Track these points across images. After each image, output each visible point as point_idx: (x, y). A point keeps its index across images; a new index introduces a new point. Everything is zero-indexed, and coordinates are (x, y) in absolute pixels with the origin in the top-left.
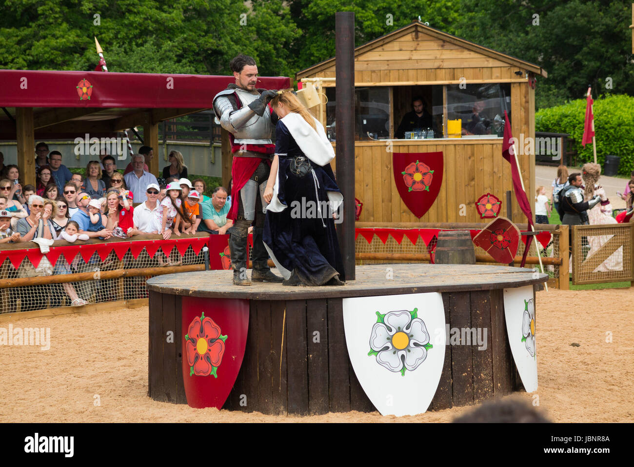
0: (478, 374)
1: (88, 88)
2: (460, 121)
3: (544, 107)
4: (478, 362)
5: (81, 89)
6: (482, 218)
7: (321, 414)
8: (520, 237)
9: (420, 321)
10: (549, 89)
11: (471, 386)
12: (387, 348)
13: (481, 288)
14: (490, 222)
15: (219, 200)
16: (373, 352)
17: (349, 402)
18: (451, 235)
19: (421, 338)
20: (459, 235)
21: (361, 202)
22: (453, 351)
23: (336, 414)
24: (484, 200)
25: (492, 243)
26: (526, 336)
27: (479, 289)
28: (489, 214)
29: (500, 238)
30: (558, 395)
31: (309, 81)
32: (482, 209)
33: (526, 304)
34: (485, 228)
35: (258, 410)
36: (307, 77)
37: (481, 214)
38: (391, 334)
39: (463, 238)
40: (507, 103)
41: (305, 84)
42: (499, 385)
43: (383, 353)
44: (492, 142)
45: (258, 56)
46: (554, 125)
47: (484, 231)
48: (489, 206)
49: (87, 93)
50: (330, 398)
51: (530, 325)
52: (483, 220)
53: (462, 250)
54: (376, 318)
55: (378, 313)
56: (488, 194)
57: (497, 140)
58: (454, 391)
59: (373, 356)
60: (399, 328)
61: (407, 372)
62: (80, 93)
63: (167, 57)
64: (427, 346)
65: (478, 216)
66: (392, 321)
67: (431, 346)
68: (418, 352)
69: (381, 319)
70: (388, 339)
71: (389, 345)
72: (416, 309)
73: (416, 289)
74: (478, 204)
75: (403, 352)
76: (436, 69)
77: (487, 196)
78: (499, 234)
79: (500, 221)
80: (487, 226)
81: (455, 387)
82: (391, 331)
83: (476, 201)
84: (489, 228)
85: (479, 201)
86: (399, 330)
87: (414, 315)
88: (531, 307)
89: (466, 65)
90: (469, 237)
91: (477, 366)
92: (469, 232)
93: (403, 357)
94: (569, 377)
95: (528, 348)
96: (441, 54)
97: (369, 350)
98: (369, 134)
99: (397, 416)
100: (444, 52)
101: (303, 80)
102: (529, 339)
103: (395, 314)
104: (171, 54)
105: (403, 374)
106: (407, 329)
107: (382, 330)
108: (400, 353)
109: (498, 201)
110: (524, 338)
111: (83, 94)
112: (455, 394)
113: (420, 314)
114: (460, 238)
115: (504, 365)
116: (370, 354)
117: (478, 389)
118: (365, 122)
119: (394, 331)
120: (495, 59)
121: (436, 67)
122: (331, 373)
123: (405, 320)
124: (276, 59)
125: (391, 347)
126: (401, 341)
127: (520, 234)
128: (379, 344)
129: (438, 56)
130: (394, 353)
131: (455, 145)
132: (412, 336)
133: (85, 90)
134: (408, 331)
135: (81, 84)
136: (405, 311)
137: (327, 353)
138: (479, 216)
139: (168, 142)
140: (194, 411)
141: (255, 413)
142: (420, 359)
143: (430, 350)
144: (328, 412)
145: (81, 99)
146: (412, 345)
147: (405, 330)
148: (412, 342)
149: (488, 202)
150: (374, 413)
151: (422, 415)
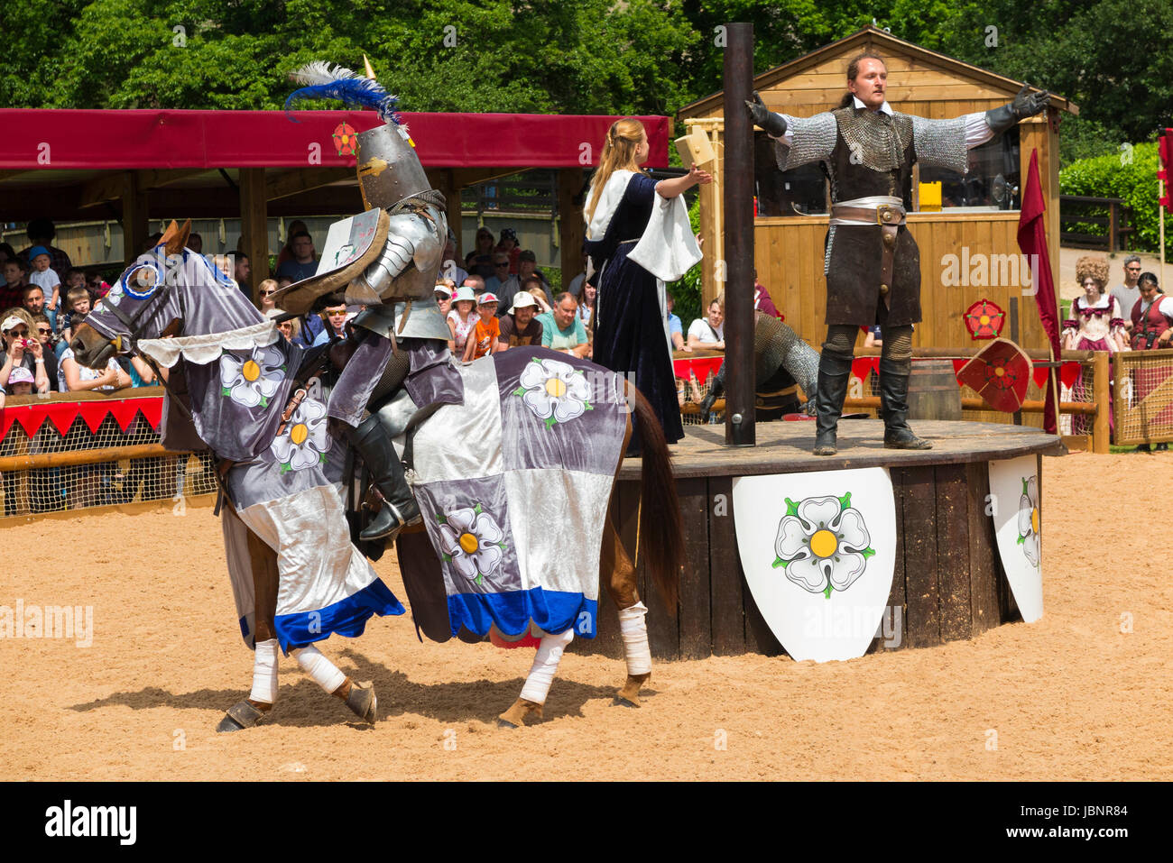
0: (947, 596)
1: (350, 137)
2: (939, 184)
3: (1084, 157)
4: (947, 577)
5: (340, 138)
6: (974, 338)
7: (699, 659)
8: (1031, 371)
9: (855, 512)
10: (1093, 128)
11: (935, 614)
12: (802, 555)
13: (951, 460)
14: (985, 346)
15: (565, 313)
16: (780, 561)
17: (742, 639)
18: (924, 368)
19: (855, 539)
20: (934, 368)
21: (782, 313)
22: (908, 559)
23: (722, 658)
24: (977, 311)
25: (988, 380)
26: (1024, 535)
27: (950, 462)
28: (985, 332)
29: (1000, 372)
30: (1073, 627)
31: (696, 123)
32: (974, 325)
33: (1025, 484)
34: (976, 356)
35: (600, 652)
36: (696, 117)
37: (971, 332)
38: (809, 533)
39: (942, 372)
40: (1014, 156)
41: (690, 129)
42: (981, 612)
43: (797, 564)
44: (991, 218)
45: (630, 74)
46: (1098, 185)
47: (975, 360)
48: (985, 320)
49: (348, 145)
50: (713, 635)
51: (1031, 518)
52: (975, 342)
53: (940, 391)
54: (784, 508)
55: (788, 501)
56: (984, 300)
57: (998, 214)
58: (910, 622)
59: (781, 569)
60: (822, 523)
61: (834, 593)
62: (338, 145)
63: (486, 77)
64: (866, 552)
65: (967, 335)
66: (809, 513)
67: (873, 552)
68: (852, 561)
69: (793, 509)
70: (804, 540)
71: (806, 550)
72: (849, 494)
73: (848, 462)
74: (969, 316)
75: (828, 562)
76: (900, 102)
77: (982, 303)
78: (999, 366)
79: (999, 345)
80: (979, 354)
81: (910, 615)
82: (808, 527)
83: (965, 312)
84: (983, 355)
85: (969, 312)
86: (822, 527)
87: (845, 504)
88: (1033, 489)
89: (947, 96)
90: (951, 371)
91: (946, 583)
92: (951, 362)
93: (828, 569)
94: (1094, 597)
95: (1027, 554)
96: (909, 78)
97: (774, 558)
98: (796, 207)
99: (817, 661)
100: (914, 74)
101: (688, 121)
102: (1029, 539)
103: (816, 503)
104: (491, 73)
105: (828, 596)
106: (835, 524)
107: (794, 527)
108: (824, 564)
109: (1000, 312)
110: (1022, 538)
111: (343, 145)
112: (910, 626)
113: (854, 502)
114: (936, 372)
115: (991, 581)
116: (775, 564)
117: (947, 618)
118: (788, 187)
119: (814, 528)
120: (995, 86)
121: (900, 99)
122: (713, 594)
123: (831, 510)
124: (660, 79)
125: (809, 554)
126: (824, 543)
127: (1031, 364)
128: (790, 548)
129: (904, 82)
130: (814, 563)
131: (931, 223)
132: (842, 536)
133: (345, 139)
134: (835, 529)
135: (339, 131)
136: (830, 498)
137: (707, 564)
138: (970, 335)
139: (486, 213)
140: (500, 653)
141: (595, 656)
142: (856, 572)
143: (871, 559)
144: (710, 655)
145: (340, 154)
146: (842, 550)
147: (830, 527)
148: (842, 545)
149: (984, 313)
150: (783, 657)
151: (857, 660)
